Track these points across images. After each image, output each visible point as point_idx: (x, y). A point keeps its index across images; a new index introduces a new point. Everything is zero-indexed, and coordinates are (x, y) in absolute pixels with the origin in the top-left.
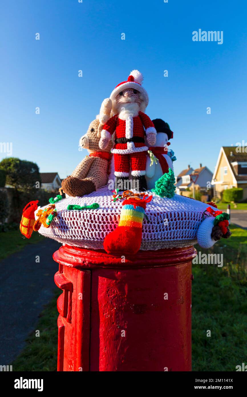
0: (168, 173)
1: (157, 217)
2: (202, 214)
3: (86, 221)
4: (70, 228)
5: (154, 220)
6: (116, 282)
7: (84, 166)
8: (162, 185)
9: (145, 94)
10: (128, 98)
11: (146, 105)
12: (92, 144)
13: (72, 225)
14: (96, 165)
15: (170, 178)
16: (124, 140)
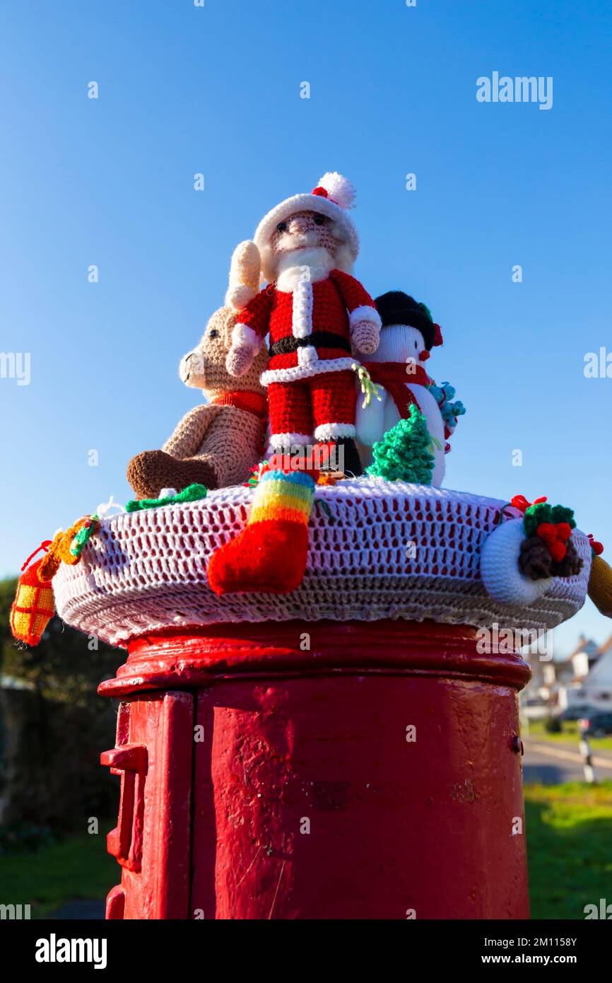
0: (409, 419)
1: (356, 508)
2: (497, 512)
3: (171, 529)
4: (131, 558)
5: (347, 515)
6: (260, 717)
7: (187, 428)
8: (389, 447)
9: (344, 222)
10: (300, 235)
11: (354, 254)
12: (213, 370)
13: (137, 550)
14: (222, 426)
15: (412, 429)
16: (288, 342)
